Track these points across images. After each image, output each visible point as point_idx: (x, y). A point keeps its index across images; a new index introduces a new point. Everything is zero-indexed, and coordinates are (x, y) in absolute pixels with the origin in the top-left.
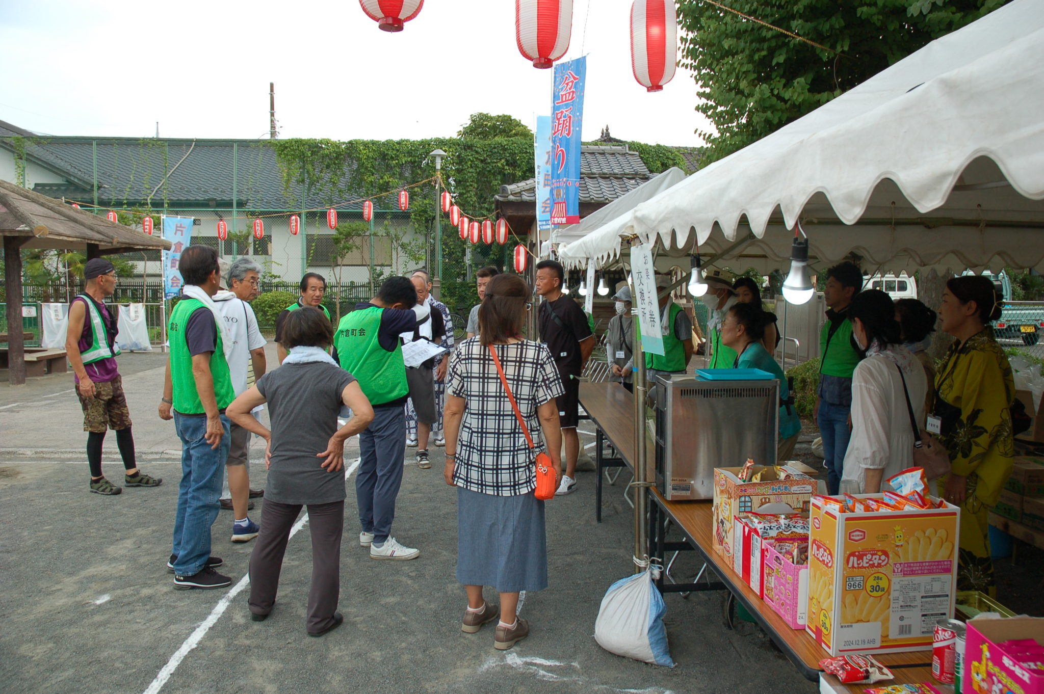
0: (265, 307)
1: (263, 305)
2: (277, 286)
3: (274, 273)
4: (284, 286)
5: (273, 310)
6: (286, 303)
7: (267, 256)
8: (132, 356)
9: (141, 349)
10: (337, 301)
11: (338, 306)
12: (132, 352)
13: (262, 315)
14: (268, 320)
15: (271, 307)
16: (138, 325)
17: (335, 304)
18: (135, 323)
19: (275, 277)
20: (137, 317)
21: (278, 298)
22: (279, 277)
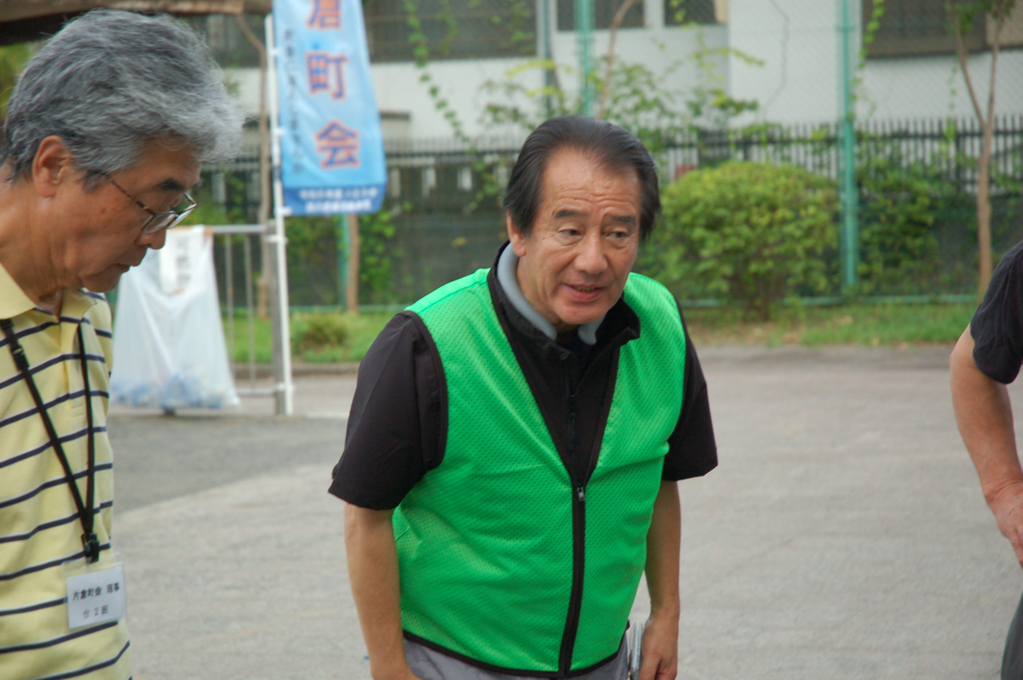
0: (692, 225)
1: (686, 218)
2: (745, 144)
3: (738, 94)
4: (771, 141)
5: (725, 237)
6: (773, 208)
7: (708, 31)
8: (164, 433)
9: (198, 404)
10: (981, 192)
11: (984, 213)
12: (169, 414)
13: (685, 258)
14: (707, 276)
15: (715, 225)
16: (186, 312)
17: (970, 204)
18: (177, 304)
19: (740, 107)
20: (183, 279)
21: (744, 189)
22: (753, 106)
